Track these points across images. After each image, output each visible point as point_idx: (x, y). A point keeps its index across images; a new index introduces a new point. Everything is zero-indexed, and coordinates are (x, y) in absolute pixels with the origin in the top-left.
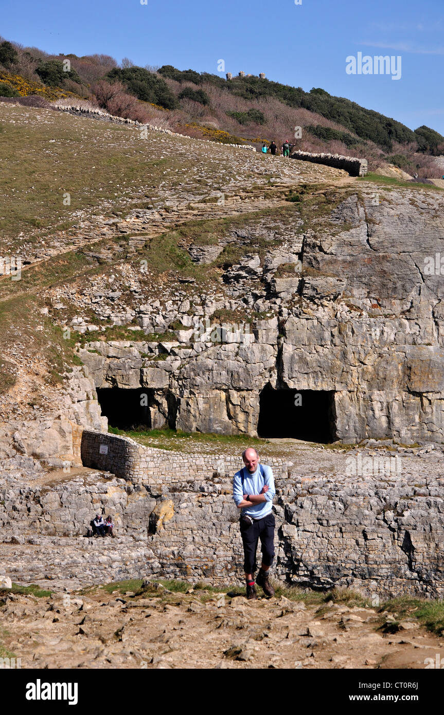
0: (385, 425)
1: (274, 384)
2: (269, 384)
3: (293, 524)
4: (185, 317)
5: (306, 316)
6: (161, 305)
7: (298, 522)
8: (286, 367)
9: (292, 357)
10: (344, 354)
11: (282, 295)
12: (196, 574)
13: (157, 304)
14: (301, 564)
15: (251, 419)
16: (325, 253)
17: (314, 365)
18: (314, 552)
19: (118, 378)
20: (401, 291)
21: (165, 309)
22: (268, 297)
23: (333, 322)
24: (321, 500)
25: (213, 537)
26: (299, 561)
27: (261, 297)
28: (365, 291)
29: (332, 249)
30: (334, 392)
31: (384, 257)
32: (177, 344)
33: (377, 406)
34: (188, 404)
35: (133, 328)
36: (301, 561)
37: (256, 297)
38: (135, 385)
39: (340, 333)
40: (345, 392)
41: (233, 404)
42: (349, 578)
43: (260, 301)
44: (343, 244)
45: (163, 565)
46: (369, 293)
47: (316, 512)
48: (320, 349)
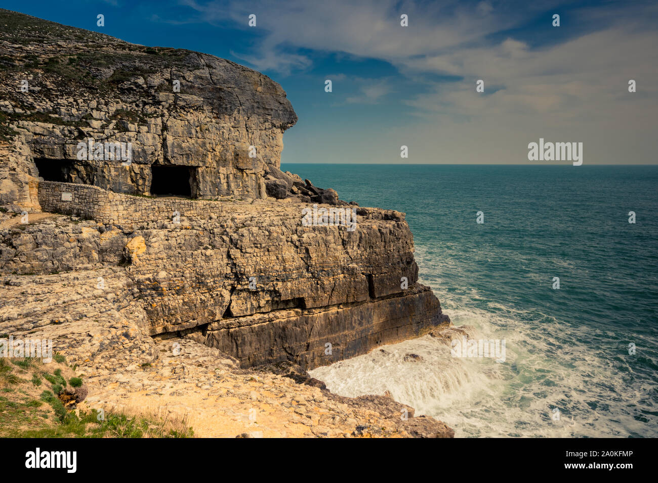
0: (226, 187)
1: (161, 161)
2: (157, 161)
3: (237, 248)
4: (94, 111)
5: (181, 118)
6: (74, 101)
7: (241, 247)
8: (169, 149)
9: (173, 143)
10: (204, 144)
11: (163, 103)
12: (170, 294)
13: (71, 100)
14: (244, 277)
15: (147, 183)
16: (188, 81)
17: (187, 149)
18: (252, 267)
19: (46, 151)
20: (229, 111)
21: (78, 104)
22: (152, 104)
23: (197, 124)
24: (255, 230)
25: (179, 263)
26: (241, 274)
27: (148, 104)
28: (210, 108)
29: (191, 79)
30: (198, 167)
31: (220, 89)
32: (91, 129)
33: (222, 176)
34: (103, 172)
35: (52, 116)
36: (244, 275)
37: (145, 104)
38: (59, 156)
39: (201, 131)
40: (204, 167)
41: (135, 173)
42: (275, 283)
43: (147, 107)
44: (196, 77)
45: (141, 290)
46: (212, 109)
47: (252, 239)
48: (189, 140)
